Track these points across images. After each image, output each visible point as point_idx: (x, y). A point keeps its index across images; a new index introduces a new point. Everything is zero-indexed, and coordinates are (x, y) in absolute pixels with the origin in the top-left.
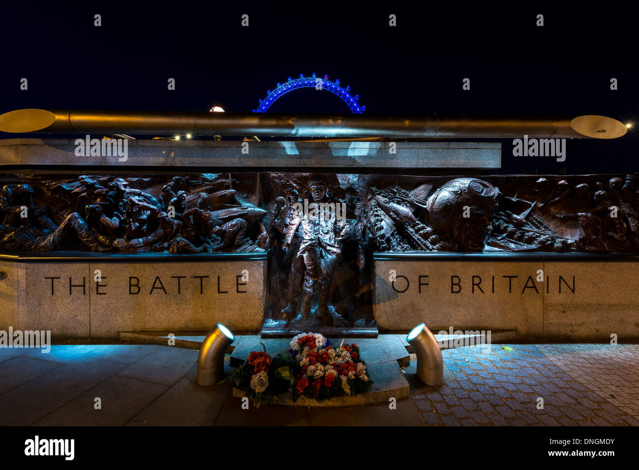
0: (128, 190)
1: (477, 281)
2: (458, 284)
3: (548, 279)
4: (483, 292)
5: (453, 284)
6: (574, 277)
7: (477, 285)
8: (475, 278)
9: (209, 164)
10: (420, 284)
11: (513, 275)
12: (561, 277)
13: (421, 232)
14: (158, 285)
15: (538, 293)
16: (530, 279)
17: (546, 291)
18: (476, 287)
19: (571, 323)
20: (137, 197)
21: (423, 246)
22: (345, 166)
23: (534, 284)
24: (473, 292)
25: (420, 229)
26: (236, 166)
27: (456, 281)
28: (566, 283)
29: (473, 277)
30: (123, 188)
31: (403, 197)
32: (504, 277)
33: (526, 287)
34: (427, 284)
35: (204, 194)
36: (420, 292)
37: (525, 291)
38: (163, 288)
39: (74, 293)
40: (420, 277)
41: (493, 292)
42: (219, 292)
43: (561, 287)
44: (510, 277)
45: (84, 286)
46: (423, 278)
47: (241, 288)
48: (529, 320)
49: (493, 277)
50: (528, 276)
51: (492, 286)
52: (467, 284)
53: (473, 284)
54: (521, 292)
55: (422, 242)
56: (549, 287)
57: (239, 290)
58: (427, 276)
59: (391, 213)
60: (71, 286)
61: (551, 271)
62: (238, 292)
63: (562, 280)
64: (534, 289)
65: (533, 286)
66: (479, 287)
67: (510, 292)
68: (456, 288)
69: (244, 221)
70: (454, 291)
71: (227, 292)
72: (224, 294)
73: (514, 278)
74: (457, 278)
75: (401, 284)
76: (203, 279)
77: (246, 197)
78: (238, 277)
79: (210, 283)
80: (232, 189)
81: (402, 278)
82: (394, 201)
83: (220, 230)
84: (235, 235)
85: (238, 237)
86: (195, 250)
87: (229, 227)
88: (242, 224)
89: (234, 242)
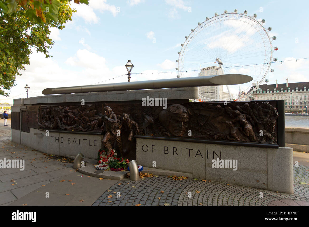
0: (69, 111)
1: (175, 149)
2: (167, 150)
3: (207, 152)
4: (178, 155)
5: (165, 150)
6: (221, 152)
7: (175, 151)
8: (174, 148)
10: (152, 149)
11: (191, 149)
12: (214, 152)
14: (74, 141)
15: (203, 158)
16: (199, 151)
17: (207, 158)
18: (174, 152)
19: (220, 175)
20: (70, 113)
23: (201, 154)
24: (173, 154)
27: (166, 149)
28: (217, 155)
29: (173, 148)
30: (67, 110)
32: (187, 149)
33: (197, 154)
34: (155, 149)
35: (88, 112)
36: (152, 152)
37: (196, 156)
38: (76, 142)
39: (56, 142)
40: (152, 146)
41: (182, 155)
42: (89, 145)
43: (214, 157)
44: (190, 149)
45: (58, 140)
46: (154, 146)
47: (95, 144)
48: (198, 170)
49: (182, 148)
50: (198, 150)
51: (181, 152)
52: (171, 150)
53: (174, 151)
54: (195, 157)
56: (208, 156)
57: (95, 145)
58: (155, 146)
60: (56, 139)
61: (209, 148)
63: (214, 153)
64: (201, 156)
65: (200, 154)
66: (176, 152)
67: (190, 156)
68: (166, 152)
69: (98, 121)
70: (165, 153)
72: (91, 146)
73: (191, 150)
75: (145, 148)
76: (86, 140)
77: (100, 113)
78: (94, 140)
79: (87, 142)
80: (96, 110)
81: (146, 146)
82: (147, 115)
83: (90, 124)
84: (94, 126)
85: (95, 127)
86: (83, 130)
87: (93, 123)
88: (96, 122)
89: (94, 129)
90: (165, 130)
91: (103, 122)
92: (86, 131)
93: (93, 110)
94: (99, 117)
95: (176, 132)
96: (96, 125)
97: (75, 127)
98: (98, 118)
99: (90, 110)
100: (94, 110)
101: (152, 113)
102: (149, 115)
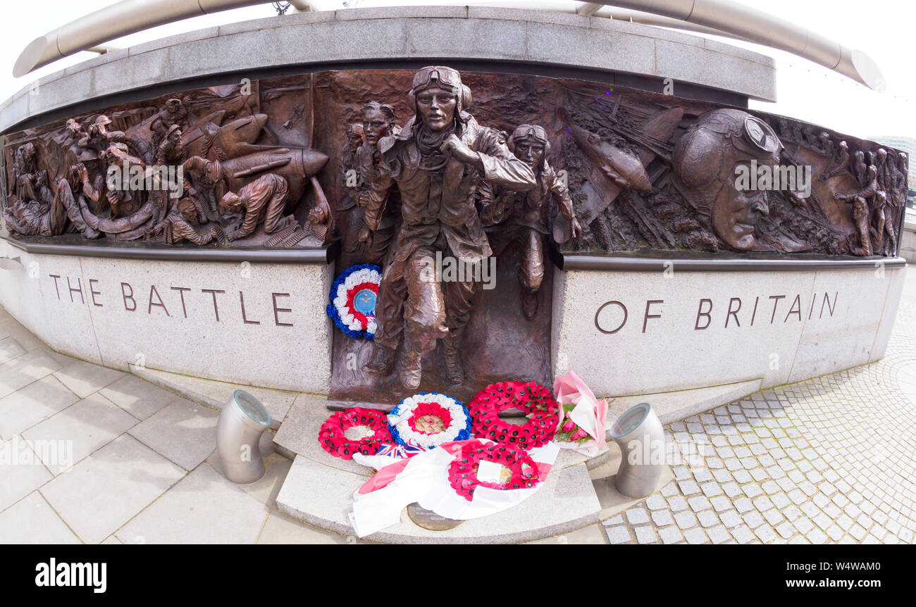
1: (735, 306)
2: (708, 314)
3: (814, 299)
4: (739, 326)
5: (700, 314)
7: (735, 313)
8: (733, 302)
9: (224, 67)
10: (647, 316)
11: (780, 295)
12: (826, 294)
13: (659, 210)
15: (800, 320)
16: (797, 300)
17: (808, 317)
18: (731, 317)
19: (818, 359)
21: (660, 241)
22: (505, 58)
23: (799, 307)
24: (726, 326)
25: (658, 205)
26: (270, 65)
27: (705, 308)
31: (629, 133)
32: (770, 297)
33: (790, 312)
34: (659, 316)
35: (213, 129)
36: (644, 331)
37: (788, 318)
38: (162, 304)
39: (74, 299)
40: (649, 302)
41: (752, 324)
42: (246, 322)
44: (777, 298)
45: (80, 291)
46: (655, 304)
47: (283, 317)
49: (757, 299)
51: (752, 314)
52: (720, 313)
53: (729, 313)
54: (784, 320)
55: (658, 230)
56: (813, 310)
57: (280, 321)
58: (662, 301)
59: (607, 168)
61: (820, 286)
62: (278, 324)
63: (826, 298)
64: (798, 315)
65: (798, 310)
66: (735, 316)
67: (772, 322)
68: (703, 321)
69: (282, 179)
70: (699, 326)
71: (258, 323)
72: (254, 326)
73: (780, 299)
74: (709, 303)
75: (611, 317)
76: (217, 295)
77: (287, 128)
78: (274, 295)
79: (228, 303)
80: (262, 111)
81: (616, 306)
82: (609, 141)
83: (237, 201)
84: (264, 210)
85: (271, 214)
86: (198, 239)
87: (254, 192)
88: (276, 186)
89: (263, 223)
90: (694, 223)
91: (315, 183)
92: (211, 243)
93: (243, 116)
94: (289, 155)
95: (738, 229)
96: (275, 202)
97: (144, 223)
98: (276, 159)
99: (225, 119)
100: (252, 118)
101: (629, 136)
102: (617, 146)
